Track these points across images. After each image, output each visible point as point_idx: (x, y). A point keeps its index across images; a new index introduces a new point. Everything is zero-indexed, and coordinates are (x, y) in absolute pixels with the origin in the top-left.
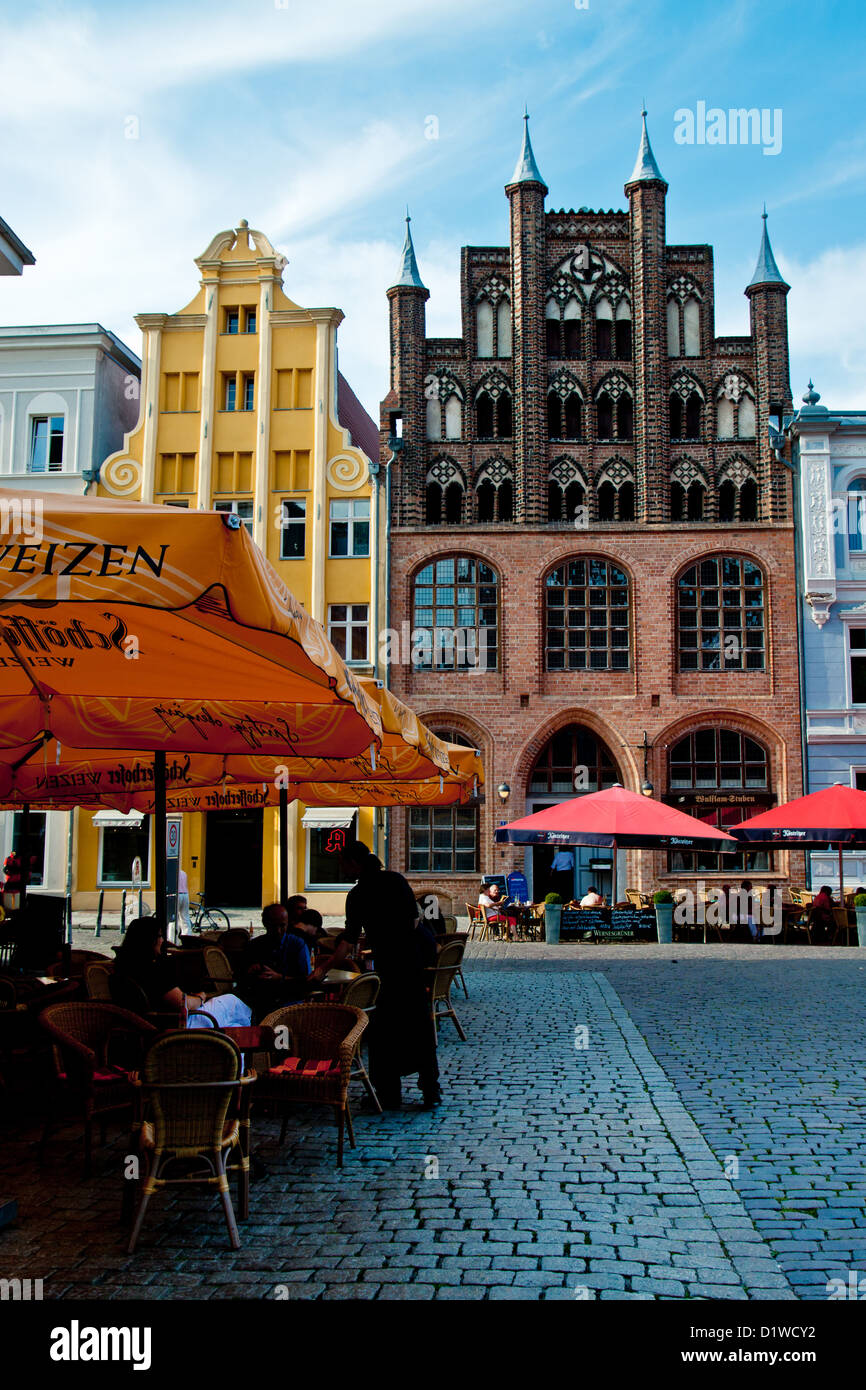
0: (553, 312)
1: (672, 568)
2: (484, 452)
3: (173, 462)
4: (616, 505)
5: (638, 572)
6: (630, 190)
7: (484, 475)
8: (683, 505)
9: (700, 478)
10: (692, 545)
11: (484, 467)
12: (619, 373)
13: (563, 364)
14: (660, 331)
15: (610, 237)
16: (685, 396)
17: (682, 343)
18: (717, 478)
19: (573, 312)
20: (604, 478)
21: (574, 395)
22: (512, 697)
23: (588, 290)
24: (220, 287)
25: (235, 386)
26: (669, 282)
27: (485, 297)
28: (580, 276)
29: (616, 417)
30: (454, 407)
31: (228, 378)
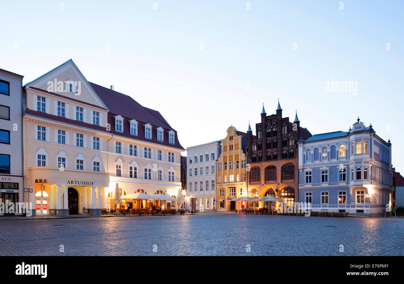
0: (267, 131)
1: (281, 166)
2: (259, 152)
3: (225, 157)
4: (275, 158)
5: (277, 167)
6: (276, 111)
7: (259, 155)
8: (284, 157)
9: (286, 152)
10: (284, 162)
11: (259, 154)
12: (276, 138)
13: (268, 138)
14: (281, 132)
15: (274, 118)
16: (285, 140)
17: (285, 132)
18: (289, 152)
19: (270, 130)
20: (274, 154)
21: (270, 142)
22: (261, 185)
23: (272, 127)
24: (229, 133)
25: (231, 147)
26: (282, 124)
27: (259, 130)
28: (270, 125)
29: (275, 145)
30: (255, 146)
31: (230, 146)
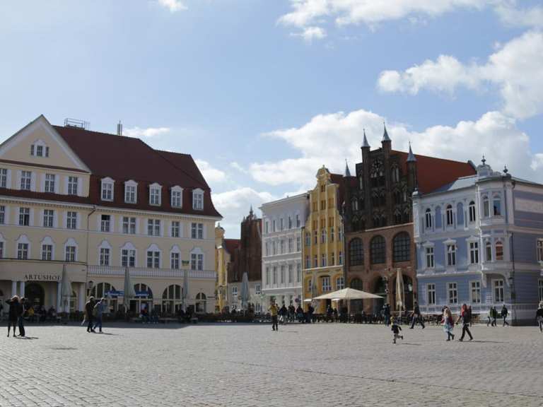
1: (392, 237)
2: (361, 212)
5: (386, 238)
6: (382, 142)
8: (397, 221)
9: (400, 213)
10: (396, 231)
11: (362, 216)
12: (383, 189)
13: (374, 189)
14: (391, 178)
16: (396, 192)
17: (396, 179)
18: (403, 212)
20: (382, 215)
22: (365, 271)
23: (377, 169)
24: (320, 182)
25: (323, 205)
26: (392, 165)
28: (376, 166)
30: (357, 203)
